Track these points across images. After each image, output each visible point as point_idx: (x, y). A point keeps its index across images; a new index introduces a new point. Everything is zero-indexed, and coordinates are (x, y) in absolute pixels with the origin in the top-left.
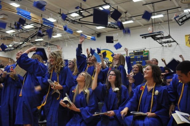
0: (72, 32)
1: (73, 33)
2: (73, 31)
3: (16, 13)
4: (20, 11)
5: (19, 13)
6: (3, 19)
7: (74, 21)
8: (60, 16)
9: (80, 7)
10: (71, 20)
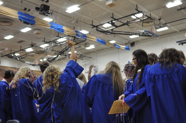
0: (105, 42)
1: (107, 43)
3: (49, 28)
4: (53, 25)
5: (52, 27)
6: (37, 34)
7: (107, 32)
8: (92, 28)
9: (112, 17)
10: (103, 31)
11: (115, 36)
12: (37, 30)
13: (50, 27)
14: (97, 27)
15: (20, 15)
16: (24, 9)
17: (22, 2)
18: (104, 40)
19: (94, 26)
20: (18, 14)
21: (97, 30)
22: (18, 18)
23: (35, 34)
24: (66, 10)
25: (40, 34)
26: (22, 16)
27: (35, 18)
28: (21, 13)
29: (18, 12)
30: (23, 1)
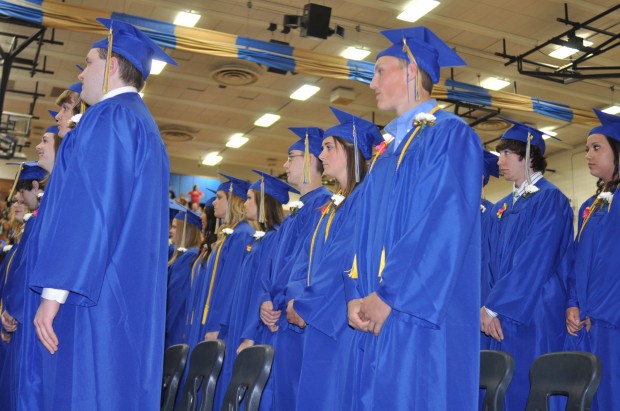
0: (571, 113)
1: (575, 116)
2: (575, 111)
3: (347, 78)
4: (360, 70)
5: (357, 75)
6: (341, 101)
7: (564, 74)
8: (506, 65)
9: (564, 18)
10: (553, 72)
11: (612, 89)
12: (339, 91)
13: (350, 75)
14: (520, 59)
15: (244, 47)
16: (268, 26)
17: (250, 5)
18: (568, 107)
19: (513, 59)
20: (237, 43)
21: (521, 71)
22: (236, 56)
23: (335, 102)
24: (397, 15)
25: (351, 101)
26: (251, 49)
27: (294, 52)
28: (248, 40)
29: (239, 38)
30: (255, 4)
